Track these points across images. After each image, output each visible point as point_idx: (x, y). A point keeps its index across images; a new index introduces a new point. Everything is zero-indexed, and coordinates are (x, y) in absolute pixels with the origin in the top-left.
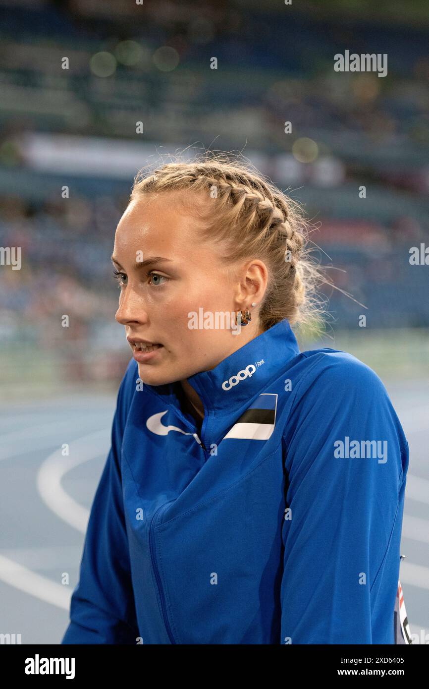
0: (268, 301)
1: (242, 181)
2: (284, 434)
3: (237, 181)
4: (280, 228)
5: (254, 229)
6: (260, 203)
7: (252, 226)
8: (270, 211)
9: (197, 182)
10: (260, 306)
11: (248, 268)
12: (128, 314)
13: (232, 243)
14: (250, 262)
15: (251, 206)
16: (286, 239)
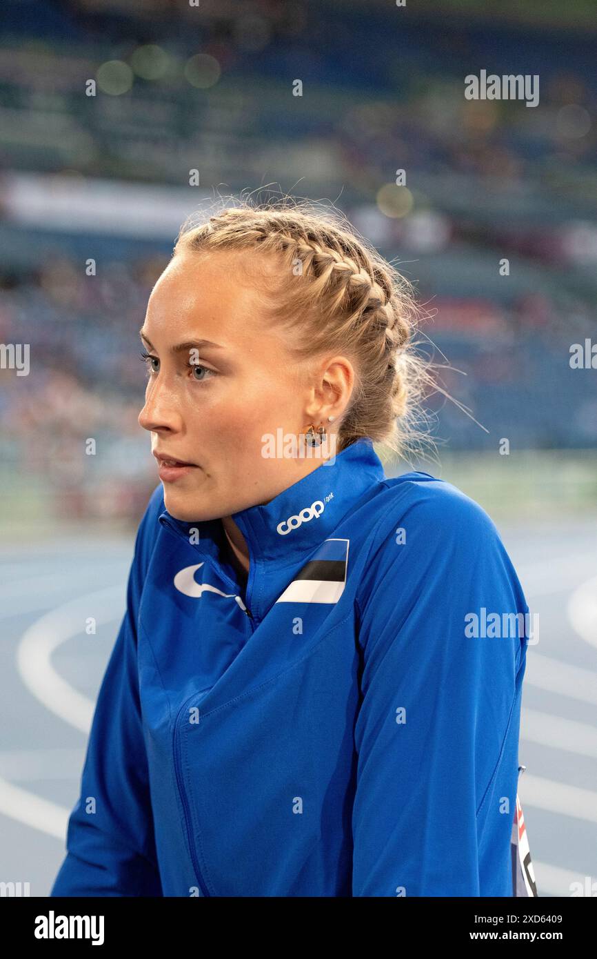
0: (353, 412)
1: (330, 244)
2: (357, 596)
3: (323, 244)
4: (378, 313)
5: (340, 313)
6: (353, 276)
7: (339, 309)
8: (366, 288)
9: (266, 242)
10: (341, 420)
11: (328, 367)
12: (157, 417)
13: (308, 331)
14: (331, 358)
15: (340, 279)
16: (384, 329)
